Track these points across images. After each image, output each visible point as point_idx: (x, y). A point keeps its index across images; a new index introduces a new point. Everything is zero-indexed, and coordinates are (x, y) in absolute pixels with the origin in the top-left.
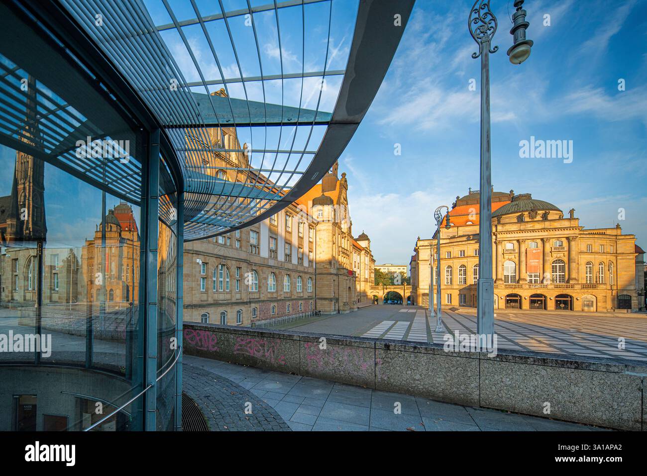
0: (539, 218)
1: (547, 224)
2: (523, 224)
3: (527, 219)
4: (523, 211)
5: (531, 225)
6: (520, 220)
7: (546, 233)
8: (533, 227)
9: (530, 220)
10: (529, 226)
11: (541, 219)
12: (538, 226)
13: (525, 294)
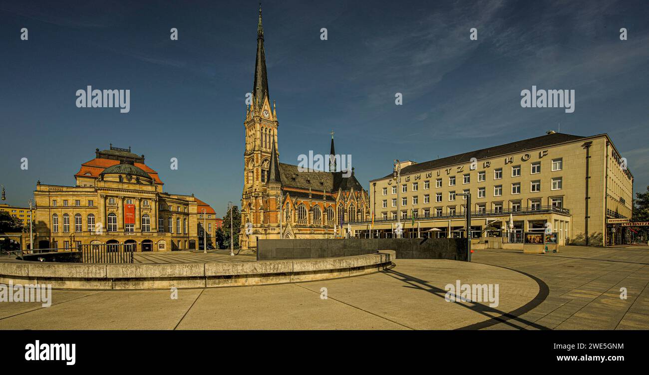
0: (133, 181)
1: (137, 187)
2: (121, 184)
3: (125, 180)
4: (122, 173)
5: (127, 186)
6: (121, 181)
7: (137, 194)
8: (128, 187)
9: (127, 182)
10: (125, 186)
11: (136, 182)
12: (132, 187)
13: (122, 241)
